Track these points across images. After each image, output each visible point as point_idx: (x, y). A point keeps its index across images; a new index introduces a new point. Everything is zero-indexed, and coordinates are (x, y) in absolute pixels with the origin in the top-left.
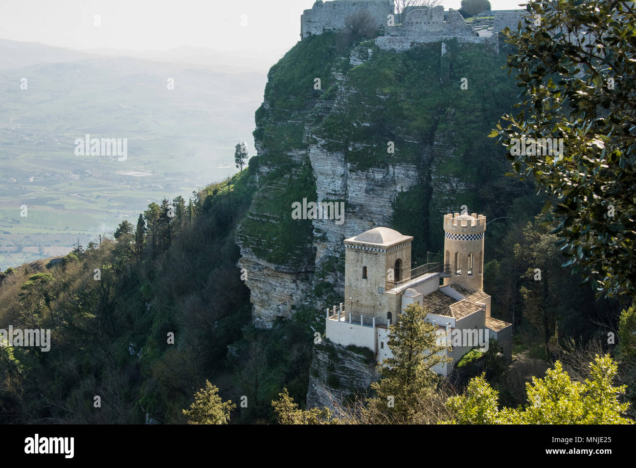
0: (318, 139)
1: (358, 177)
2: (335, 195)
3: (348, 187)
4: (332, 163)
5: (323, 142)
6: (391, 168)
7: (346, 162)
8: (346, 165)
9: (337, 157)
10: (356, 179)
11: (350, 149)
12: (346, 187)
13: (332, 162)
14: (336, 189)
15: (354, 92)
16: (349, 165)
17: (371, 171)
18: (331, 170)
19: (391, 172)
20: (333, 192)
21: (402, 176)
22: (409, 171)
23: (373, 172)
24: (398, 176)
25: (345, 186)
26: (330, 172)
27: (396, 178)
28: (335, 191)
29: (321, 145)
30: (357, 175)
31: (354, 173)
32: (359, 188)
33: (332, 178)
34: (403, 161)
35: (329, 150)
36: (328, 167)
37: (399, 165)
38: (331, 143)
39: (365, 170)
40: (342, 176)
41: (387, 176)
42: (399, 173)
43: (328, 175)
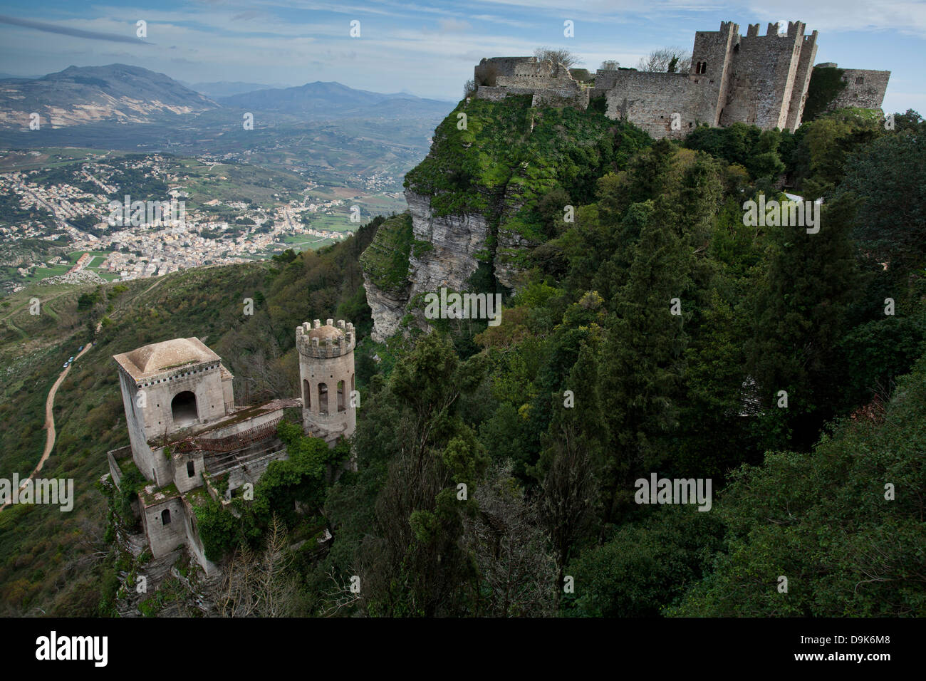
1: (440, 222)
2: (422, 236)
3: (433, 231)
5: (413, 186)
6: (466, 218)
7: (431, 207)
8: (431, 210)
9: (424, 200)
10: (439, 224)
11: (435, 194)
13: (421, 205)
14: (424, 231)
16: (433, 210)
17: (449, 218)
18: (422, 213)
19: (466, 221)
21: (475, 226)
22: (480, 221)
23: (451, 220)
24: (471, 226)
25: (431, 230)
26: (421, 215)
27: (469, 227)
28: (423, 233)
30: (439, 220)
31: (436, 218)
32: (441, 233)
33: (422, 221)
34: (475, 211)
35: (417, 194)
36: (420, 210)
37: (472, 215)
38: (419, 187)
39: (444, 216)
40: (429, 219)
41: (462, 225)
42: (471, 222)
43: (420, 217)
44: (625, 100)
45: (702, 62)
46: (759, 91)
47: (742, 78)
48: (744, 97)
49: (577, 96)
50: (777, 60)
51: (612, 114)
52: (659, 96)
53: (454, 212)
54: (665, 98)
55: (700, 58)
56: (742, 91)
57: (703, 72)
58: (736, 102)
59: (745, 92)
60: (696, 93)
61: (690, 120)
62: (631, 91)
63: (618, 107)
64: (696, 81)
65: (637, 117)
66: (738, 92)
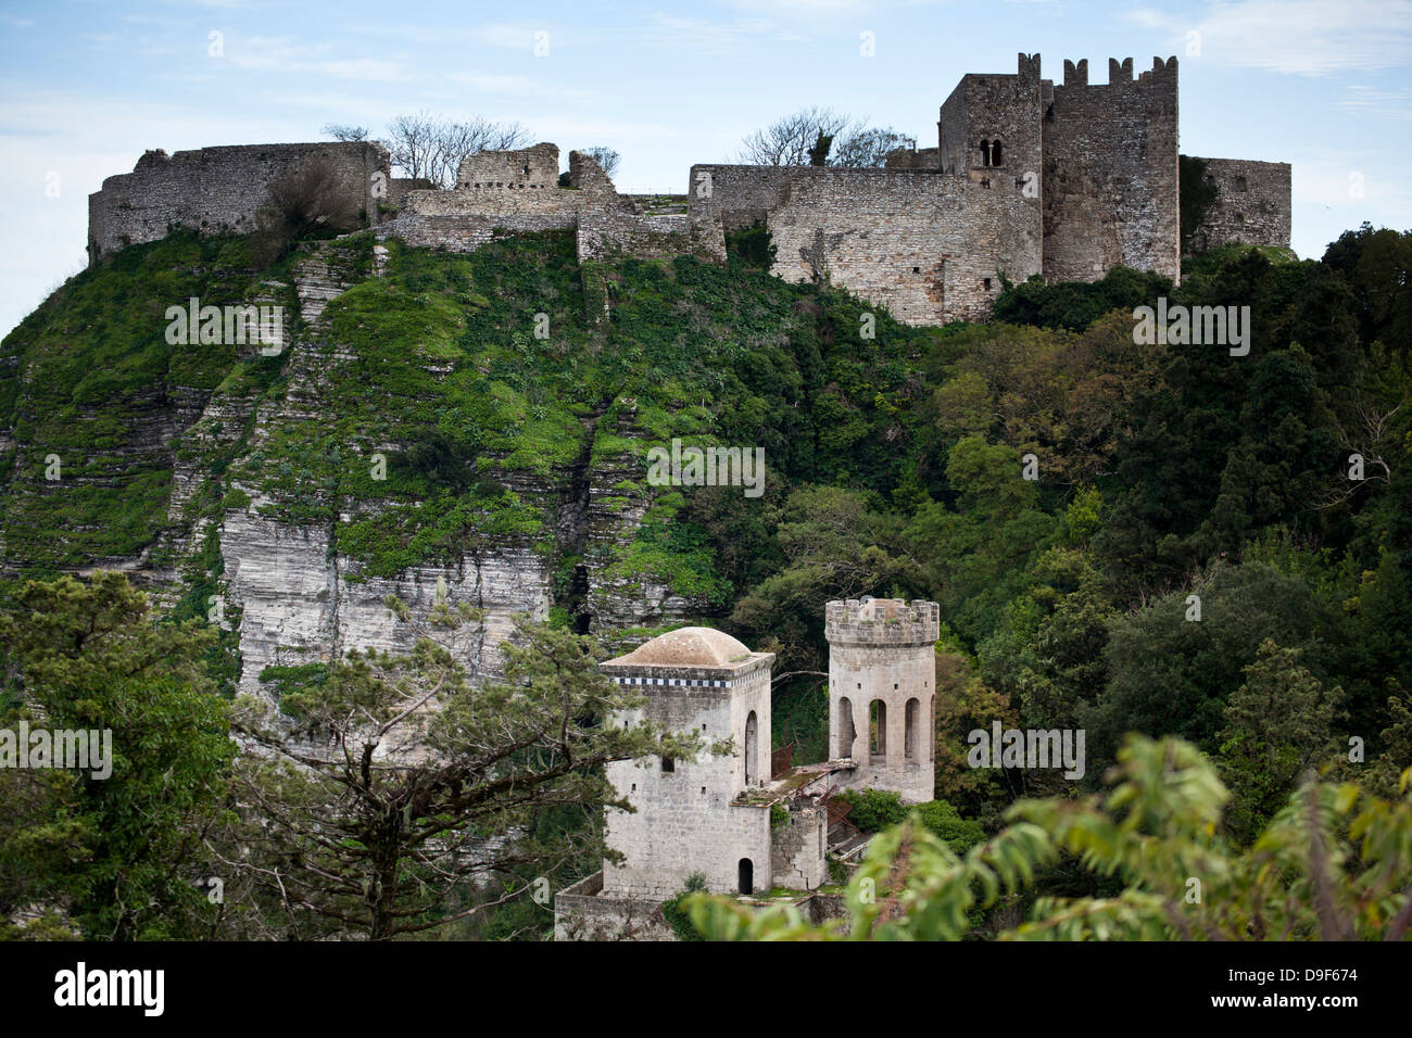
0: (249, 493)
1: (372, 595)
2: (300, 650)
3: (342, 629)
4: (291, 561)
5: (264, 500)
6: (469, 568)
7: (333, 555)
8: (335, 564)
9: (306, 539)
10: (365, 603)
11: (346, 518)
12: (336, 628)
13: (290, 556)
14: (306, 635)
15: (349, 357)
16: (343, 563)
17: (410, 576)
18: (289, 582)
19: (470, 578)
20: (296, 645)
21: (504, 586)
22: (522, 570)
23: (417, 580)
24: (491, 590)
25: (334, 628)
26: (285, 588)
27: (485, 593)
28: (303, 641)
29: (257, 509)
30: (370, 589)
31: (360, 586)
32: (374, 628)
33: (290, 605)
34: (506, 543)
35: (282, 523)
36: (280, 574)
37: (498, 555)
38: (286, 502)
39: (396, 572)
40: (323, 597)
41: (458, 590)
42: (494, 577)
43: (277, 596)
44: (820, 234)
45: (991, 140)
46: (1118, 203)
47: (1071, 174)
48: (1086, 218)
49: (695, 228)
50: (1145, 135)
51: (790, 269)
52: (902, 221)
53: (429, 557)
54: (919, 223)
55: (983, 131)
56: (1077, 204)
57: (998, 161)
58: (1066, 229)
59: (1087, 204)
60: (990, 211)
61: (987, 274)
62: (831, 211)
63: (803, 251)
64: (985, 183)
65: (850, 274)
66: (1068, 206)
